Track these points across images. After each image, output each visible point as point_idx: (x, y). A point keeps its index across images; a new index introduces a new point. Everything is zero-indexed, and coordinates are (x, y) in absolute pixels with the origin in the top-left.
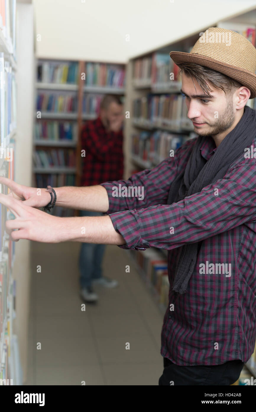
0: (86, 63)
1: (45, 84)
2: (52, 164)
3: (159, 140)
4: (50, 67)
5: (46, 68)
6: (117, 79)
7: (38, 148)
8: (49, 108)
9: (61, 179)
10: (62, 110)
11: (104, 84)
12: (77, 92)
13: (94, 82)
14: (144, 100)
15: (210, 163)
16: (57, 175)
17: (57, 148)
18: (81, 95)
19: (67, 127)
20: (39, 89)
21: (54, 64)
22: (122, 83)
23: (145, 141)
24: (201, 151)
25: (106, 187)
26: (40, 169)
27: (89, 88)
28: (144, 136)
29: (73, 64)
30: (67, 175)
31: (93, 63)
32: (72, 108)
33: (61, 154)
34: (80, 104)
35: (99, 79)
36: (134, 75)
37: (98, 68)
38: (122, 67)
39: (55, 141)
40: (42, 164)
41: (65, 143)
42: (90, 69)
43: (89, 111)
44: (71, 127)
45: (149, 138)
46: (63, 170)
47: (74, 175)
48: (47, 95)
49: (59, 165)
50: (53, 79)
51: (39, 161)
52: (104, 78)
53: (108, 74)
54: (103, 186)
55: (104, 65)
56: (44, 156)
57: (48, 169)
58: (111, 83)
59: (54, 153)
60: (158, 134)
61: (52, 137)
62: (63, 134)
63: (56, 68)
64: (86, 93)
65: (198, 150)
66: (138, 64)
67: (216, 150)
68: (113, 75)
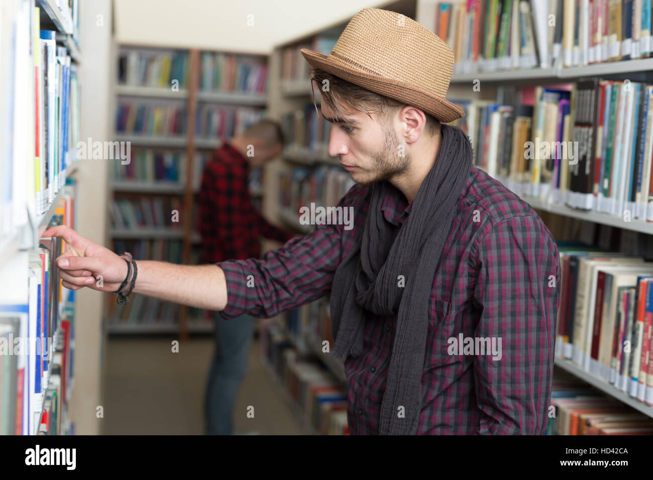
0: (202, 53)
1: (132, 87)
2: (143, 222)
3: (324, 181)
4: (141, 59)
5: (133, 60)
6: (253, 80)
7: (118, 196)
8: (139, 128)
9: (158, 248)
10: (160, 131)
11: (232, 88)
12: (187, 100)
13: (216, 84)
14: (299, 115)
15: (405, 233)
16: (152, 241)
17: (151, 196)
18: (194, 106)
19: (168, 159)
20: (120, 96)
21: (148, 54)
22: (262, 87)
23: (301, 183)
24: (383, 212)
25: (223, 267)
26: (121, 232)
27: (207, 94)
28: (300, 174)
29: (180, 55)
30: (168, 241)
31: (214, 54)
32: (177, 127)
33: (158, 206)
34: (191, 121)
35: (224, 80)
36: (282, 75)
37: (221, 60)
38: (263, 60)
39: (147, 183)
40: (126, 223)
41: (165, 186)
42: (208, 63)
43: (207, 133)
44: (176, 160)
45: (308, 178)
46: (161, 232)
47: (181, 241)
48: (135, 105)
49: (155, 224)
50: (145, 79)
51: (119, 218)
52: (232, 79)
53: (239, 72)
54: (220, 266)
55: (233, 56)
56: (128, 209)
57: (135, 231)
58: (245, 86)
59: (145, 205)
60: (323, 171)
61: (144, 177)
62: (162, 172)
63: (151, 60)
64: (202, 103)
65: (379, 210)
66: (289, 55)
67: (410, 210)
68: (246, 73)
